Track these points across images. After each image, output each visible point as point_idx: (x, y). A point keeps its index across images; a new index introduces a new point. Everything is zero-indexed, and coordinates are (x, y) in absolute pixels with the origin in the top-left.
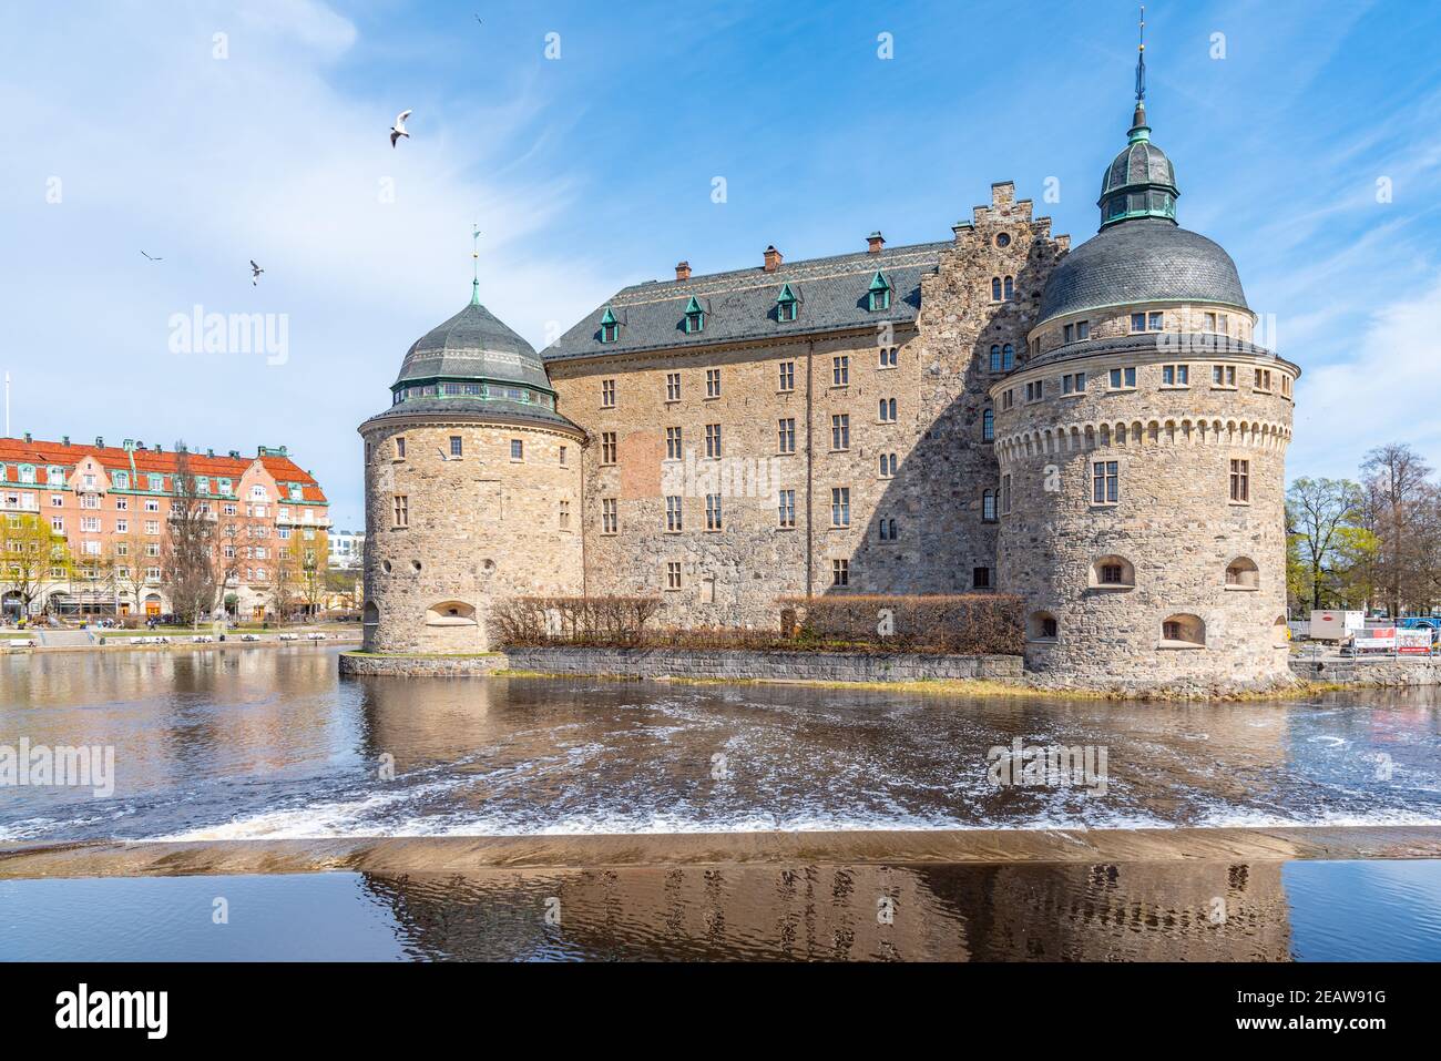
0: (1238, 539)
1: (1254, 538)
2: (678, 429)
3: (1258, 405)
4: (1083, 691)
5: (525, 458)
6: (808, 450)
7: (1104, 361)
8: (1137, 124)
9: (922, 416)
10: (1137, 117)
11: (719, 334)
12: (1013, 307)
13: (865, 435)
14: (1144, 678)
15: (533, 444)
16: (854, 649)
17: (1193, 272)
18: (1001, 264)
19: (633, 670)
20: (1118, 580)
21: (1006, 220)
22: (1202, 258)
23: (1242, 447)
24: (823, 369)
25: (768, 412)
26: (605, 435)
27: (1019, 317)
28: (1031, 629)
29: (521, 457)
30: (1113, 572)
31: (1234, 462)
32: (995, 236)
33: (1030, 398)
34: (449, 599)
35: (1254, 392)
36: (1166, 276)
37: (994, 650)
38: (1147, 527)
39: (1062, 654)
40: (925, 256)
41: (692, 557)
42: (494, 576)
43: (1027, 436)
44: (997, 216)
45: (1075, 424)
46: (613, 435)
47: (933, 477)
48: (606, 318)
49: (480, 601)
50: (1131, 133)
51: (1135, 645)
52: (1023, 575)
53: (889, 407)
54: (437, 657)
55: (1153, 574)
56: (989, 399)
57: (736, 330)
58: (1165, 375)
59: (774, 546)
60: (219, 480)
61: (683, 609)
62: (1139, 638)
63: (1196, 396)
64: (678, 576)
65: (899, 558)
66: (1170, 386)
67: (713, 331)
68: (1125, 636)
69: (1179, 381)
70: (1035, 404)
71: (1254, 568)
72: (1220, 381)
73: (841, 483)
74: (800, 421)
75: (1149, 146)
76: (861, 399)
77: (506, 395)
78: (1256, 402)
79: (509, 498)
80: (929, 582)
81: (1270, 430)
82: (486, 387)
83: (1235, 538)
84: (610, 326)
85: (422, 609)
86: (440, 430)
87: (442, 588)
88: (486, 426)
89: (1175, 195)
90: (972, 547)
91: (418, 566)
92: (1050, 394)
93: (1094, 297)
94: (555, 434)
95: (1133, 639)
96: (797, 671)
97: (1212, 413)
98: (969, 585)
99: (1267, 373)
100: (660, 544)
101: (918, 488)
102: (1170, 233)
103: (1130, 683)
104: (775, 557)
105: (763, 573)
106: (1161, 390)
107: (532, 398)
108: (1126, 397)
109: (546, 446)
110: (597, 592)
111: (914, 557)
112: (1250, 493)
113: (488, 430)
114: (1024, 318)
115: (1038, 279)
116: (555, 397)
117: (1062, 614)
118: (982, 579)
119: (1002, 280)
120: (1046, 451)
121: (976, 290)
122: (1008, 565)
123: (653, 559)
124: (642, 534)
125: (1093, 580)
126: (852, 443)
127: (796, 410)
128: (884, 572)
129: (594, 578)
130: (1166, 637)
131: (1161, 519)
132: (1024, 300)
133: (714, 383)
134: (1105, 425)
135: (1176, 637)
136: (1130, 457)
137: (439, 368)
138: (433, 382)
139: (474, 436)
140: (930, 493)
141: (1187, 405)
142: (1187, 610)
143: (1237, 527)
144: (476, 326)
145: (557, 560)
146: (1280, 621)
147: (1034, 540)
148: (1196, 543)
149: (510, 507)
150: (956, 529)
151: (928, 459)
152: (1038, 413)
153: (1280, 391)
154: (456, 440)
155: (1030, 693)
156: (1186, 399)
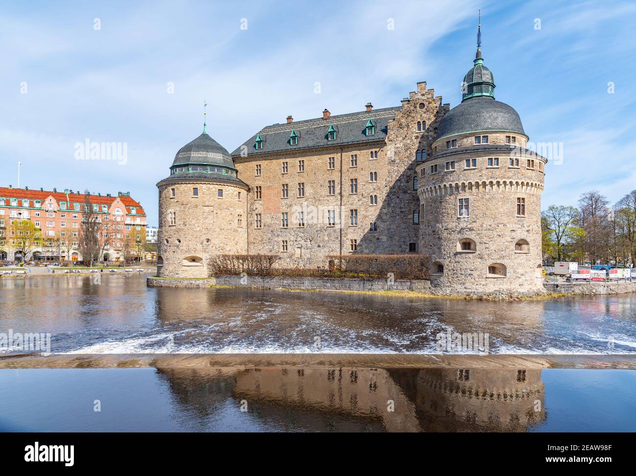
0: (521, 231)
1: (528, 231)
2: (287, 185)
3: (529, 174)
4: (454, 296)
5: (224, 197)
6: (341, 194)
7: (463, 156)
8: (478, 57)
9: (388, 179)
10: (478, 54)
11: (304, 145)
12: (426, 134)
13: (364, 187)
14: (480, 290)
15: (227, 191)
16: (358, 277)
17: (500, 119)
18: (421, 116)
19: (267, 285)
20: (469, 249)
21: (423, 98)
22: (505, 113)
23: (522, 192)
24: (347, 160)
25: (323, 178)
26: (257, 187)
27: (429, 138)
28: (433, 269)
29: (222, 196)
30: (467, 245)
31: (519, 199)
32: (419, 104)
33: (432, 172)
34: (192, 255)
35: (527, 169)
36: (489, 121)
37: (417, 278)
38: (482, 226)
39: (446, 280)
40: (390, 113)
41: (292, 238)
42: (210, 246)
43: (431, 188)
44: (419, 96)
45: (451, 183)
46: (260, 187)
47: (392, 205)
48: (258, 139)
49: (205, 256)
50: (475, 61)
51: (476, 276)
52: (429, 246)
53: (374, 176)
54: (187, 279)
55: (484, 246)
56: (415, 172)
57: (311, 143)
58: (489, 162)
59: (326, 234)
60: (103, 206)
61: (288, 260)
62: (478, 273)
63: (502, 171)
64: (286, 246)
65: (378, 239)
66: (491, 167)
67: (302, 145)
68: (472, 272)
69: (495, 164)
70: (434, 174)
71: (528, 244)
72: (512, 164)
73: (354, 207)
74: (337, 181)
75: (483, 66)
76: (363, 172)
77: (216, 171)
78: (528, 173)
79: (217, 213)
80: (390, 249)
81: (534, 185)
82: (208, 168)
83: (519, 231)
84: (259, 142)
85: (181, 259)
86: (189, 185)
87: (188, 251)
88: (208, 184)
89: (493, 86)
90: (409, 234)
91: (180, 242)
92: (440, 170)
93: (458, 130)
94: (236, 187)
95: (475, 274)
96: (334, 286)
97: (509, 178)
98: (407, 250)
99: (532, 161)
100: (279, 233)
101: (386, 210)
102: (491, 103)
103: (474, 292)
104: (326, 238)
105: (321, 245)
106: (487, 168)
107: (227, 172)
108: (473, 171)
109: (232, 192)
110: (253, 252)
111: (384, 238)
112: (526, 212)
113: (208, 185)
114: (430, 138)
115: (437, 122)
116: (237, 172)
117: (446, 262)
118: (413, 248)
119: (421, 123)
120: (439, 194)
121: (411, 127)
122: (423, 242)
123: (276, 239)
124: (272, 229)
125: (459, 248)
126: (358, 191)
127: (336, 176)
128: (372, 245)
129: (252, 247)
130: (490, 273)
131: (487, 223)
132: (431, 131)
133: (302, 165)
134: (464, 183)
135: (494, 273)
136: (474, 197)
137: (189, 160)
138: (187, 165)
139: (203, 187)
140: (391, 212)
141: (498, 175)
142: (498, 262)
143: (520, 226)
144: (205, 142)
145: (236, 239)
146: (539, 266)
147: (434, 231)
148: (502, 233)
149: (217, 217)
150: (402, 227)
151: (390, 198)
152: (435, 178)
153: (538, 168)
154: (195, 190)
155: (432, 296)
156: (497, 172)
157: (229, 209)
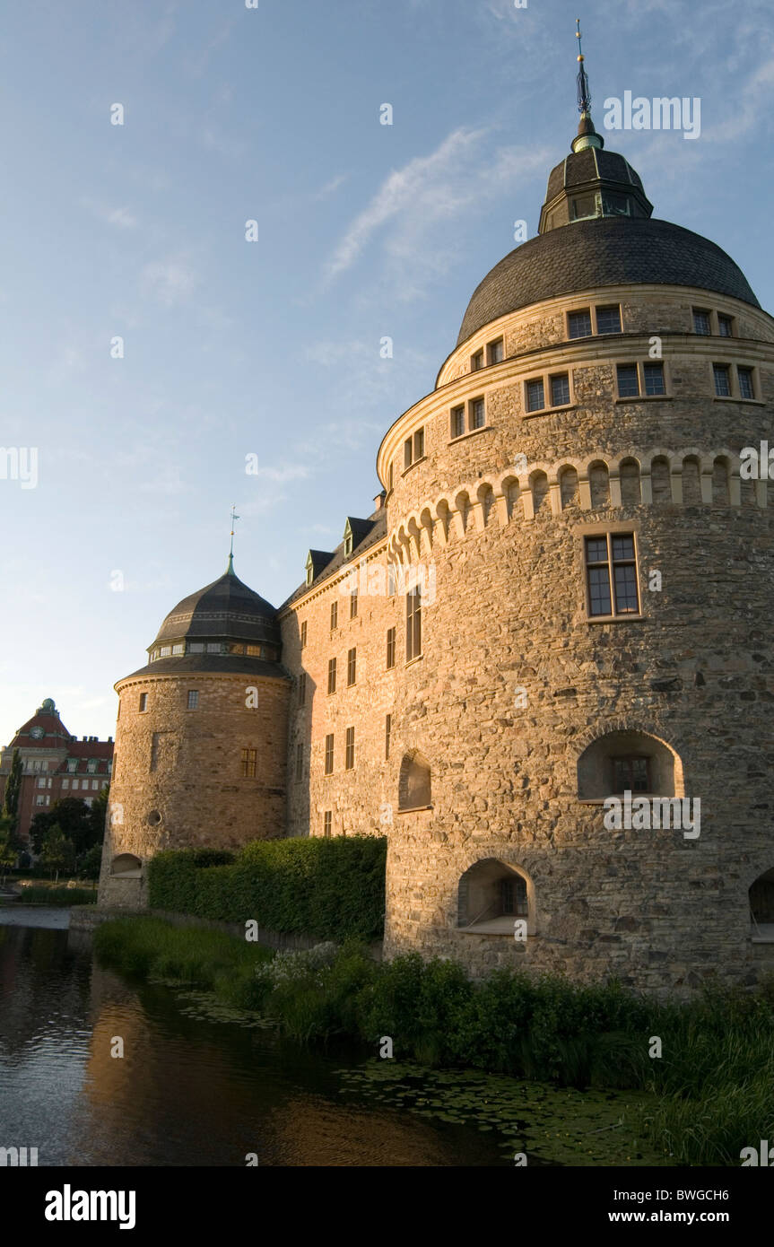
5: (201, 707)
15: (210, 693)
25: (382, 624)
31: (596, 541)
34: (126, 852)
35: (622, 404)
41: (338, 804)
42: (161, 829)
46: (304, 676)
49: (146, 855)
63: (500, 438)
64: (330, 826)
78: (627, 420)
84: (309, 569)
86: (136, 689)
87: (121, 842)
88: (165, 680)
95: (426, 911)
97: (528, 459)
100: (322, 790)
108: (416, 474)
109: (224, 694)
113: (167, 683)
123: (318, 807)
124: (314, 780)
133: (354, 604)
139: (159, 689)
142: (498, 851)
149: (182, 758)
154: (144, 696)
157: (212, 736)
